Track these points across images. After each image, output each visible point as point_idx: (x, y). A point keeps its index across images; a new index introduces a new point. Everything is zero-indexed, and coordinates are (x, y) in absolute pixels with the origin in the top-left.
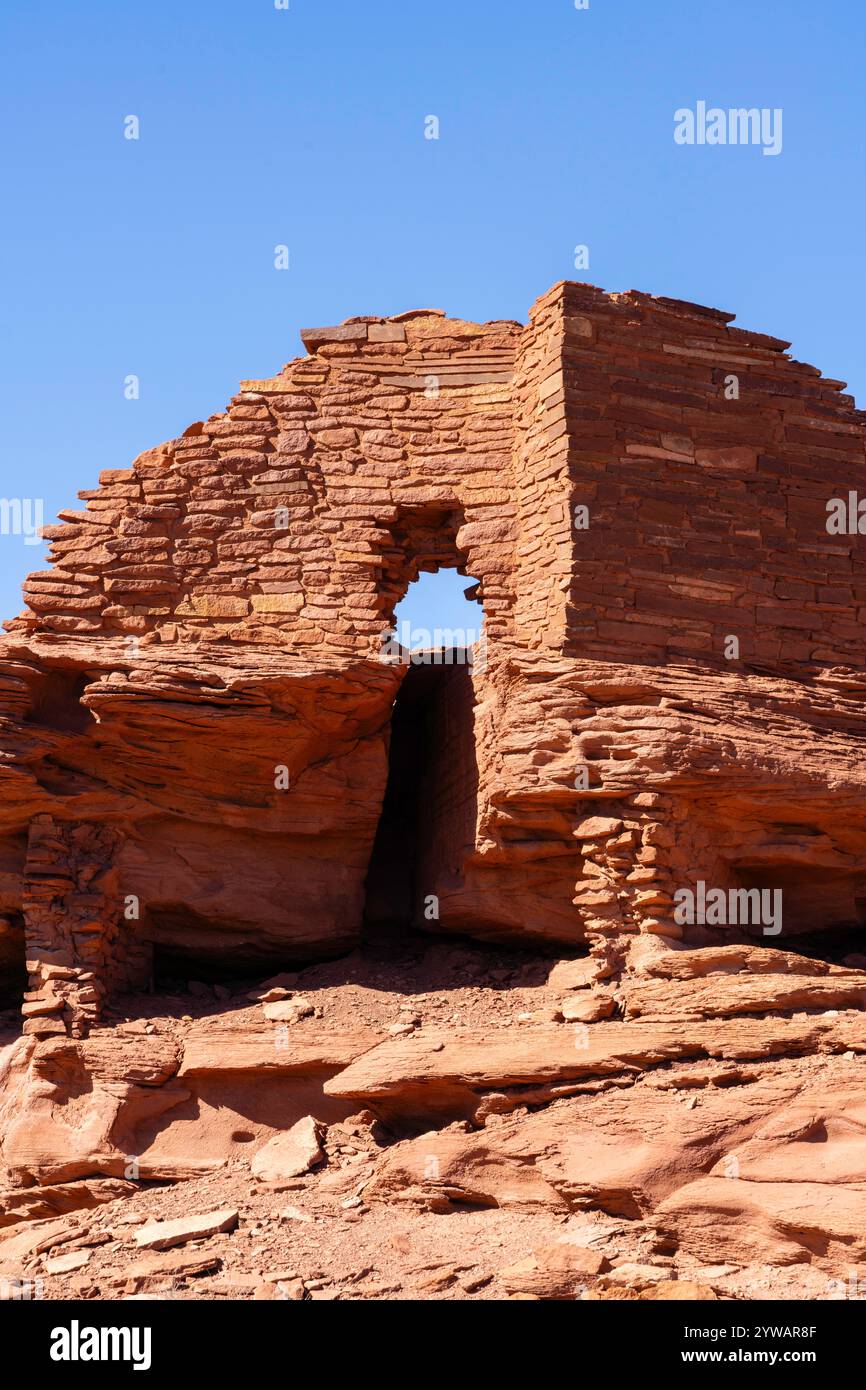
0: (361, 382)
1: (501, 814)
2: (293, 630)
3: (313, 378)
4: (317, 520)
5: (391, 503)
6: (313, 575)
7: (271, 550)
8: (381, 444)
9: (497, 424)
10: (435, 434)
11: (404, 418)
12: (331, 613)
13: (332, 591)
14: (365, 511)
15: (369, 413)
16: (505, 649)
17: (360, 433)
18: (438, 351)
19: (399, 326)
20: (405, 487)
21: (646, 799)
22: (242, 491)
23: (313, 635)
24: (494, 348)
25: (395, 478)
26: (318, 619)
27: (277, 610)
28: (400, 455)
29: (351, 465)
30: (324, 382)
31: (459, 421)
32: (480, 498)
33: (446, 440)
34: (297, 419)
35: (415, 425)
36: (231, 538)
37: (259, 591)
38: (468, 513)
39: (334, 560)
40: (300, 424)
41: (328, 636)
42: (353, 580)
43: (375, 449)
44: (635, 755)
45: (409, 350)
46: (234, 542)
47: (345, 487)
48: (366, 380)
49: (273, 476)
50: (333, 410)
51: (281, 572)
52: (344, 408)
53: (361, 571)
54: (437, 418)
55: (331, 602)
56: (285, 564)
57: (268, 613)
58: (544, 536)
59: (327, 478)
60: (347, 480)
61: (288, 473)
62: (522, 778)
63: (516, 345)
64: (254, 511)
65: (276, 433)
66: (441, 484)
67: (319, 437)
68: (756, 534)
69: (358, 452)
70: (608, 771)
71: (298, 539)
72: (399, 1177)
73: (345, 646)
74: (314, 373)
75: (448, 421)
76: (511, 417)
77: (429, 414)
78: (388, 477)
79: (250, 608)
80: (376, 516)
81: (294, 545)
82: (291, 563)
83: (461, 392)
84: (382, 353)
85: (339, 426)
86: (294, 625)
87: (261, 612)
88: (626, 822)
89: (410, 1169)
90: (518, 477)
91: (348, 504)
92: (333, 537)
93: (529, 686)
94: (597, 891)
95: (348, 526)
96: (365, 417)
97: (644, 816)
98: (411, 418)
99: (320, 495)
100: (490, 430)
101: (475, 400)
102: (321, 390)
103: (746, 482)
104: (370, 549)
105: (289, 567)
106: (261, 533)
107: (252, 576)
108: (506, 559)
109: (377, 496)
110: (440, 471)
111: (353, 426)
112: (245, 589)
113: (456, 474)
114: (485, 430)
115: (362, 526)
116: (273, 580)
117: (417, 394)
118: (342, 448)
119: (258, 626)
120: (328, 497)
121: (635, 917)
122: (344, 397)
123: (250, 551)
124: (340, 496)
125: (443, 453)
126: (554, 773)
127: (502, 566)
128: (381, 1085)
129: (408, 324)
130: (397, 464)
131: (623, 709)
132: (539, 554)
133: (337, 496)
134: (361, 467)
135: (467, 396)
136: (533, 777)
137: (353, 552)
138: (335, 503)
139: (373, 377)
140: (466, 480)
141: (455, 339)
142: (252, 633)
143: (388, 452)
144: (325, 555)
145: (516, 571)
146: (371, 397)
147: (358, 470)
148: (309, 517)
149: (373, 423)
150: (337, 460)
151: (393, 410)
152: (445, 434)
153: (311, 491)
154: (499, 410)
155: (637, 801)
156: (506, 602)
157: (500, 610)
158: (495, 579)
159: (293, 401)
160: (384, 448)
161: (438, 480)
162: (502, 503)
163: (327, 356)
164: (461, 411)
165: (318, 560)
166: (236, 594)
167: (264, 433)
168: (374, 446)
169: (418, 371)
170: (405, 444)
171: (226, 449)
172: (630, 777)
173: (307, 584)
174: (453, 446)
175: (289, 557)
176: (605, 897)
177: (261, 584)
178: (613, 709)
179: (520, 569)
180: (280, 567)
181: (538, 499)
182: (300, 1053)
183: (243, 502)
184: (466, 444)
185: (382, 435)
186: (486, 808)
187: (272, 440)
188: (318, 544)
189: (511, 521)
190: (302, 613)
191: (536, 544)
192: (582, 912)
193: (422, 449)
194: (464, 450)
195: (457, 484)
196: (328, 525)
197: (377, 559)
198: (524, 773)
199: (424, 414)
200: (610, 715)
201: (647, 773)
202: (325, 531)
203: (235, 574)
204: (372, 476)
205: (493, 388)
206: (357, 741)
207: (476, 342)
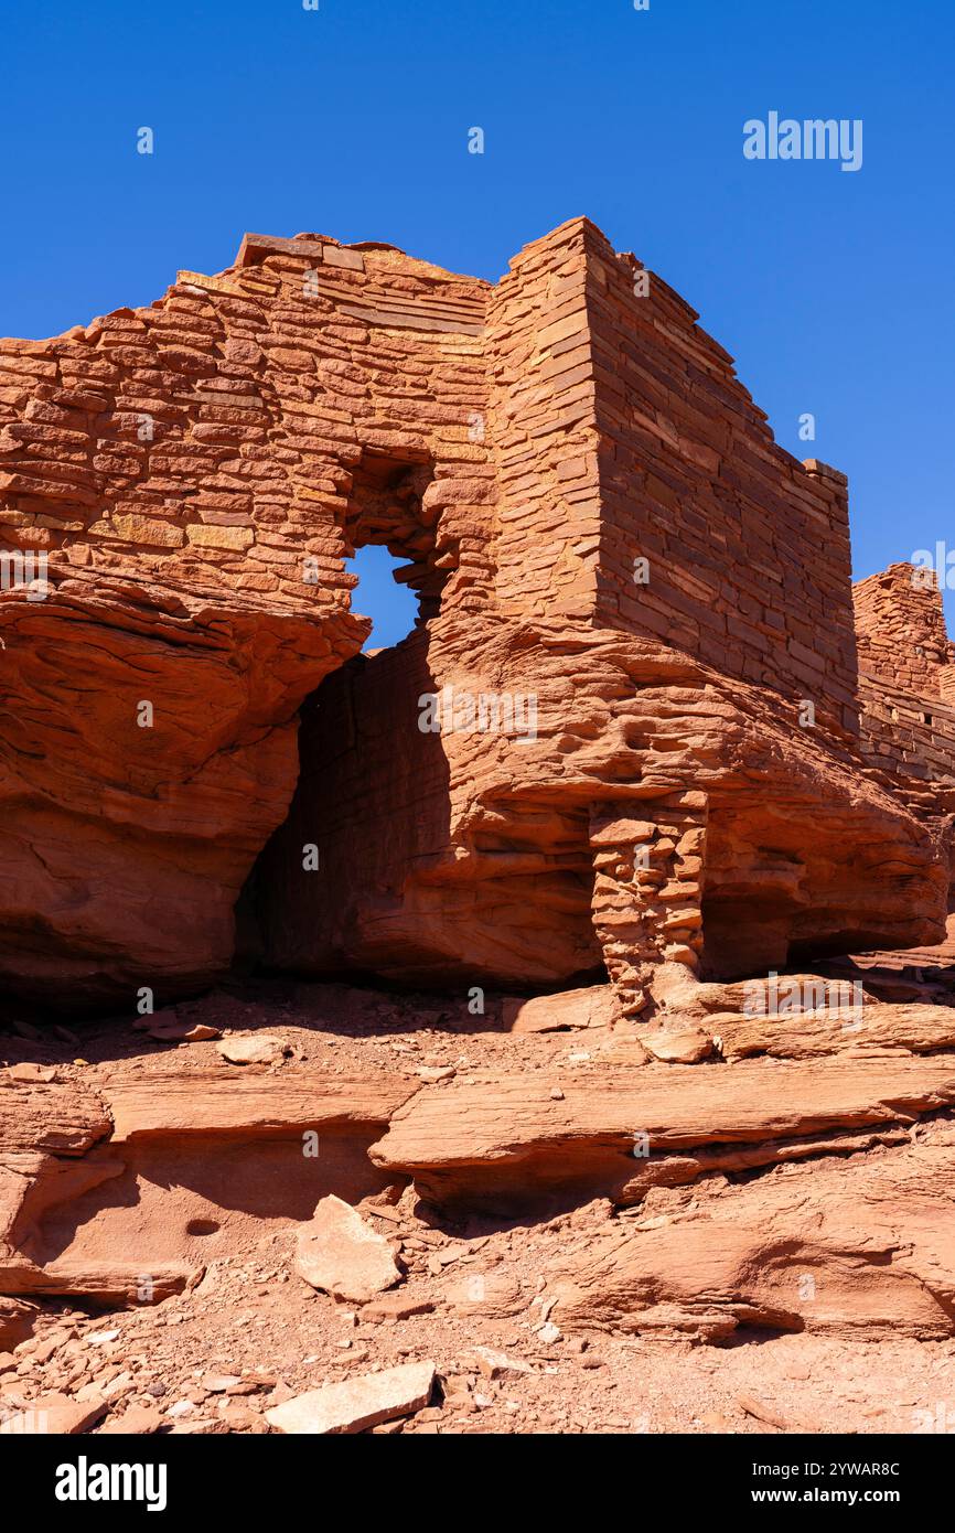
0: (316, 304)
1: (489, 814)
2: (239, 572)
3: (264, 288)
4: (271, 446)
5: (355, 441)
6: (268, 509)
7: (214, 472)
8: (341, 375)
9: (468, 377)
10: (400, 376)
11: (366, 353)
12: (288, 557)
13: (291, 530)
14: (328, 445)
15: (326, 340)
16: (489, 623)
17: (317, 360)
18: (401, 289)
19: (356, 254)
20: (371, 427)
21: (696, 798)
22: (184, 395)
23: (266, 580)
24: (463, 298)
25: (359, 416)
26: (271, 562)
27: (219, 545)
28: (363, 391)
29: (308, 392)
30: (275, 295)
31: (427, 368)
32: (455, 452)
33: (414, 385)
34: (246, 327)
35: (378, 362)
36: (168, 449)
37: (197, 520)
38: (439, 467)
39: (292, 495)
40: (250, 335)
41: (284, 584)
42: (315, 521)
43: (335, 380)
44: (686, 746)
45: (368, 282)
46: (171, 454)
47: (304, 415)
48: (321, 304)
49: (223, 384)
50: (287, 327)
51: (228, 500)
52: (299, 328)
53: (324, 513)
54: (402, 359)
55: (288, 544)
56: (233, 491)
57: (208, 547)
58: (546, 497)
59: (283, 401)
60: (304, 407)
61: (241, 385)
62: (542, 766)
63: (486, 299)
64: (198, 420)
65: (223, 338)
66: (411, 431)
67: (272, 353)
68: (722, 539)
69: (316, 379)
70: (653, 762)
71: (249, 464)
72: (643, 1290)
73: (304, 598)
74: (264, 283)
75: (412, 364)
76: (484, 372)
77: (393, 354)
78: (351, 413)
79: (186, 540)
80: (340, 453)
81: (245, 470)
82: (240, 491)
83: (427, 337)
84: (338, 279)
85: (293, 346)
86: (240, 566)
87: (199, 546)
88: (660, 827)
89: (666, 1277)
90: (499, 436)
91: (307, 434)
92: (289, 469)
93: (547, 659)
94: (619, 909)
95: (308, 459)
96: (322, 343)
97: (689, 820)
98: (374, 355)
99: (276, 418)
100: (462, 382)
101: (444, 349)
102: (273, 303)
103: (713, 485)
104: (335, 489)
105: (237, 496)
106: (205, 449)
107: (189, 500)
108: (485, 524)
109: (340, 431)
110: (410, 416)
111: (309, 349)
112: (181, 515)
113: (426, 422)
114: (456, 381)
115: (324, 462)
116: (217, 509)
117: (377, 330)
118: (298, 372)
119: (194, 562)
120: (284, 422)
121: (657, 942)
122: (298, 316)
123: (190, 468)
124: (298, 423)
125: (412, 398)
126: (587, 762)
127: (481, 531)
128: (505, 1148)
129: (369, 255)
130: (362, 400)
131: (673, 691)
132: (536, 518)
133: (295, 423)
134: (319, 396)
135: (433, 343)
136: (556, 766)
137: (314, 489)
138: (292, 430)
139: (329, 303)
140: (438, 431)
141: (419, 279)
142: (188, 569)
143: (349, 386)
144: (281, 487)
145: (495, 539)
146: (327, 323)
147: (317, 399)
148: (262, 440)
149: (332, 351)
150: (292, 384)
151: (352, 342)
152: (410, 379)
153: (265, 411)
154: (469, 362)
155: (683, 800)
156: (486, 572)
157: (480, 579)
158: (474, 544)
159: (243, 307)
160: (345, 381)
161: (407, 425)
162: (479, 462)
163: (276, 267)
164: (429, 358)
165: (274, 492)
166: (169, 519)
167: (211, 333)
168: (333, 377)
169: (379, 306)
170: (367, 381)
171: (166, 343)
172: (679, 771)
173: (258, 519)
174: (422, 392)
175: (237, 484)
176: (630, 916)
177: (200, 512)
178: (661, 690)
179: (500, 538)
180: (227, 494)
181: (534, 457)
182: (314, 1105)
183: (186, 408)
184: (435, 393)
185: (342, 366)
186: (469, 806)
187: (219, 344)
188: (273, 474)
189: (490, 483)
190: (250, 553)
191: (534, 505)
192: (600, 934)
193: (388, 390)
194: (432, 399)
195: (429, 433)
196: (284, 453)
197: (342, 502)
198: (546, 760)
199: (387, 352)
200: (656, 696)
201: (697, 767)
202: (281, 460)
203: (168, 494)
204: (334, 408)
205: (464, 339)
206: (270, 728)
207: (442, 287)
